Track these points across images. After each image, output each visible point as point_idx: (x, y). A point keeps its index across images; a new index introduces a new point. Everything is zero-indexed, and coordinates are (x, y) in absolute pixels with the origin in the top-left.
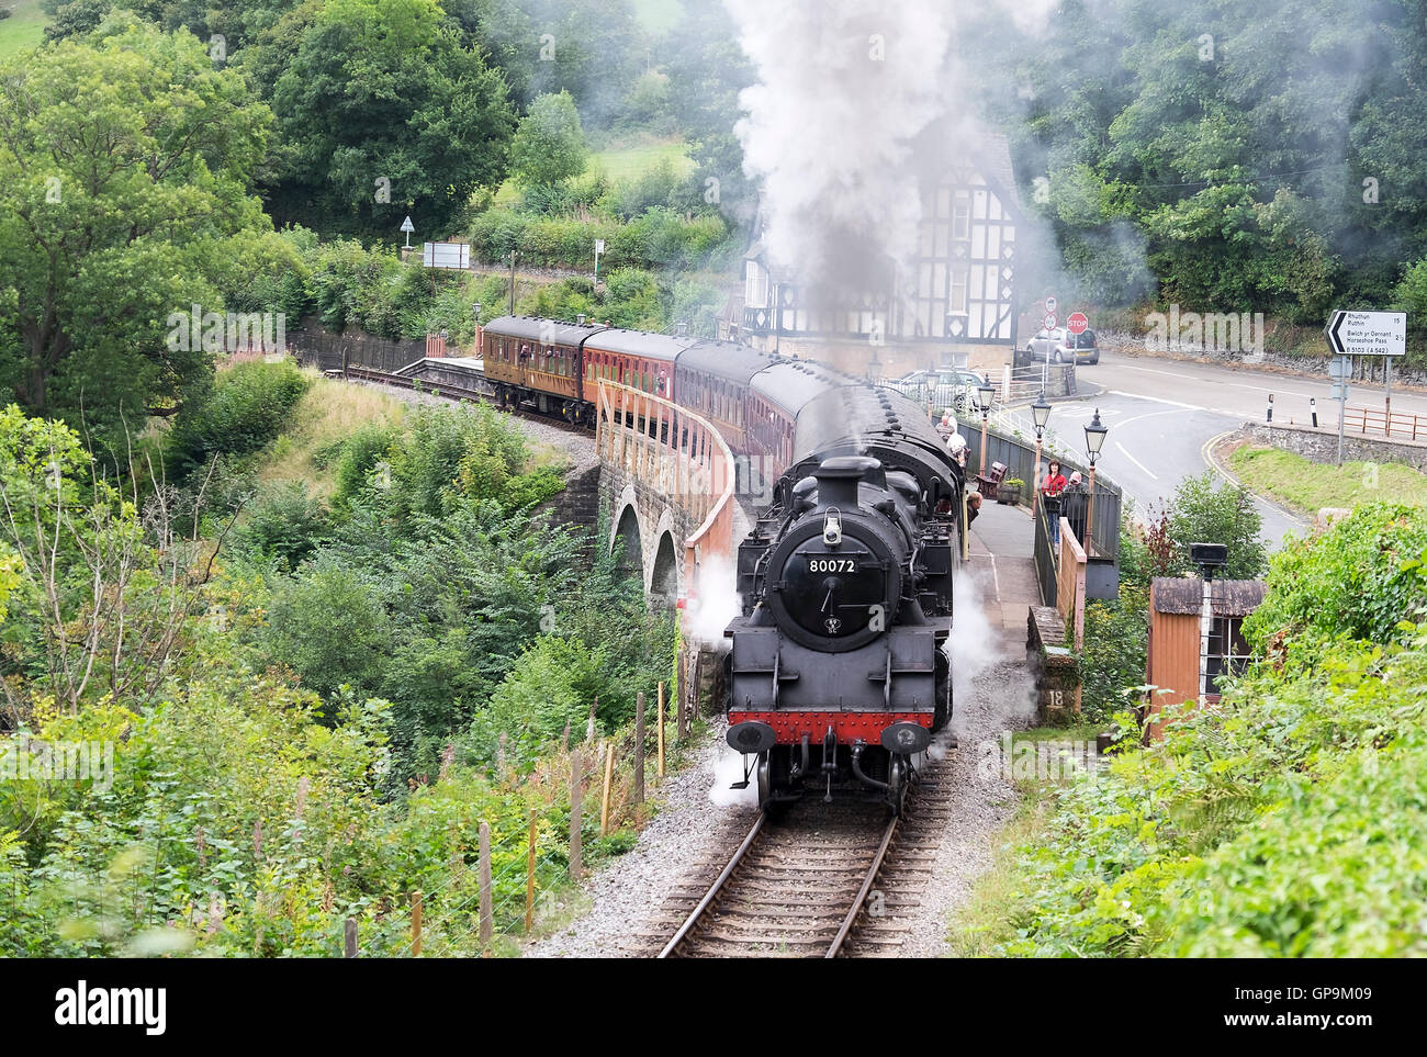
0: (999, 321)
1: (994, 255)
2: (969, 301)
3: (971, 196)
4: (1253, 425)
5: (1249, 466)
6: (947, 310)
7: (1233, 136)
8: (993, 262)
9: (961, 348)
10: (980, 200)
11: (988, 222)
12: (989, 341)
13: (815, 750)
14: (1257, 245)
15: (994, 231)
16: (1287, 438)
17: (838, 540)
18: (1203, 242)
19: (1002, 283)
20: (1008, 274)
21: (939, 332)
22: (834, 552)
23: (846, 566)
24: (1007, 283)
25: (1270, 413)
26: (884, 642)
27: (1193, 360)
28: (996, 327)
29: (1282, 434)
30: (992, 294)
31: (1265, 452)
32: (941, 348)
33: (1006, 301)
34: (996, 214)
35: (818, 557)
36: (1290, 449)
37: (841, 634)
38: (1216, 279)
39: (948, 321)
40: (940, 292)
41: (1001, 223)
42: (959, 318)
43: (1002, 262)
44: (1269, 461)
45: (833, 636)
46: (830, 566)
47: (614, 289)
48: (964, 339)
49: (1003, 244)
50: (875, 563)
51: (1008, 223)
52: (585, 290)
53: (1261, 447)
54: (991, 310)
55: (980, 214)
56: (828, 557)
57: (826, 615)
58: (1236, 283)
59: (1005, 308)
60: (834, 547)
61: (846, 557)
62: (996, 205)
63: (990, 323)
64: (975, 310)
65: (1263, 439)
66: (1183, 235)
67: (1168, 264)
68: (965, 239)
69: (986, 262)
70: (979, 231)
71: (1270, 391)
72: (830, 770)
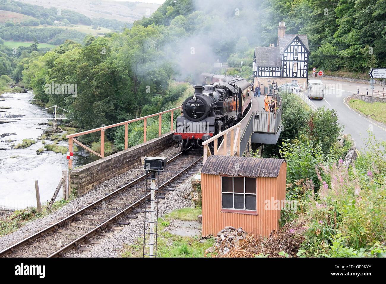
0: (304, 73)
1: (303, 59)
2: (297, 69)
3: (298, 47)
4: (354, 94)
5: (353, 103)
6: (293, 71)
7: (357, 35)
8: (303, 61)
9: (296, 79)
10: (300, 48)
11: (301, 53)
12: (302, 77)
13: (190, 140)
14: (361, 57)
15: (303, 54)
16: (361, 97)
17: (196, 100)
18: (351, 57)
19: (305, 65)
20: (306, 63)
21: (291, 75)
22: (195, 102)
23: (197, 105)
24: (306, 65)
25: (358, 92)
26: (205, 119)
27: (349, 82)
28: (303, 74)
29: (360, 96)
30: (302, 68)
31: (357, 100)
32: (292, 79)
33: (305, 69)
34: (303, 51)
35: (192, 103)
36: (362, 100)
37: (197, 118)
38: (354, 65)
39: (293, 73)
40: (291, 67)
41: (305, 53)
42: (295, 73)
43: (305, 61)
44: (357, 102)
45: (195, 118)
46: (194, 105)
47: (243, 70)
48: (296, 77)
49: (305, 57)
50: (203, 104)
51: (306, 53)
52: (238, 70)
53: (356, 99)
54: (302, 71)
55: (300, 51)
56: (194, 103)
57: (194, 114)
58: (358, 65)
59: (305, 71)
60: (195, 101)
61: (197, 103)
62: (303, 49)
63: (302, 73)
64: (299, 71)
65: (356, 97)
66: (347, 56)
67: (345, 62)
68: (297, 56)
69: (301, 61)
70: (300, 55)
71: (359, 87)
72: (193, 144)
